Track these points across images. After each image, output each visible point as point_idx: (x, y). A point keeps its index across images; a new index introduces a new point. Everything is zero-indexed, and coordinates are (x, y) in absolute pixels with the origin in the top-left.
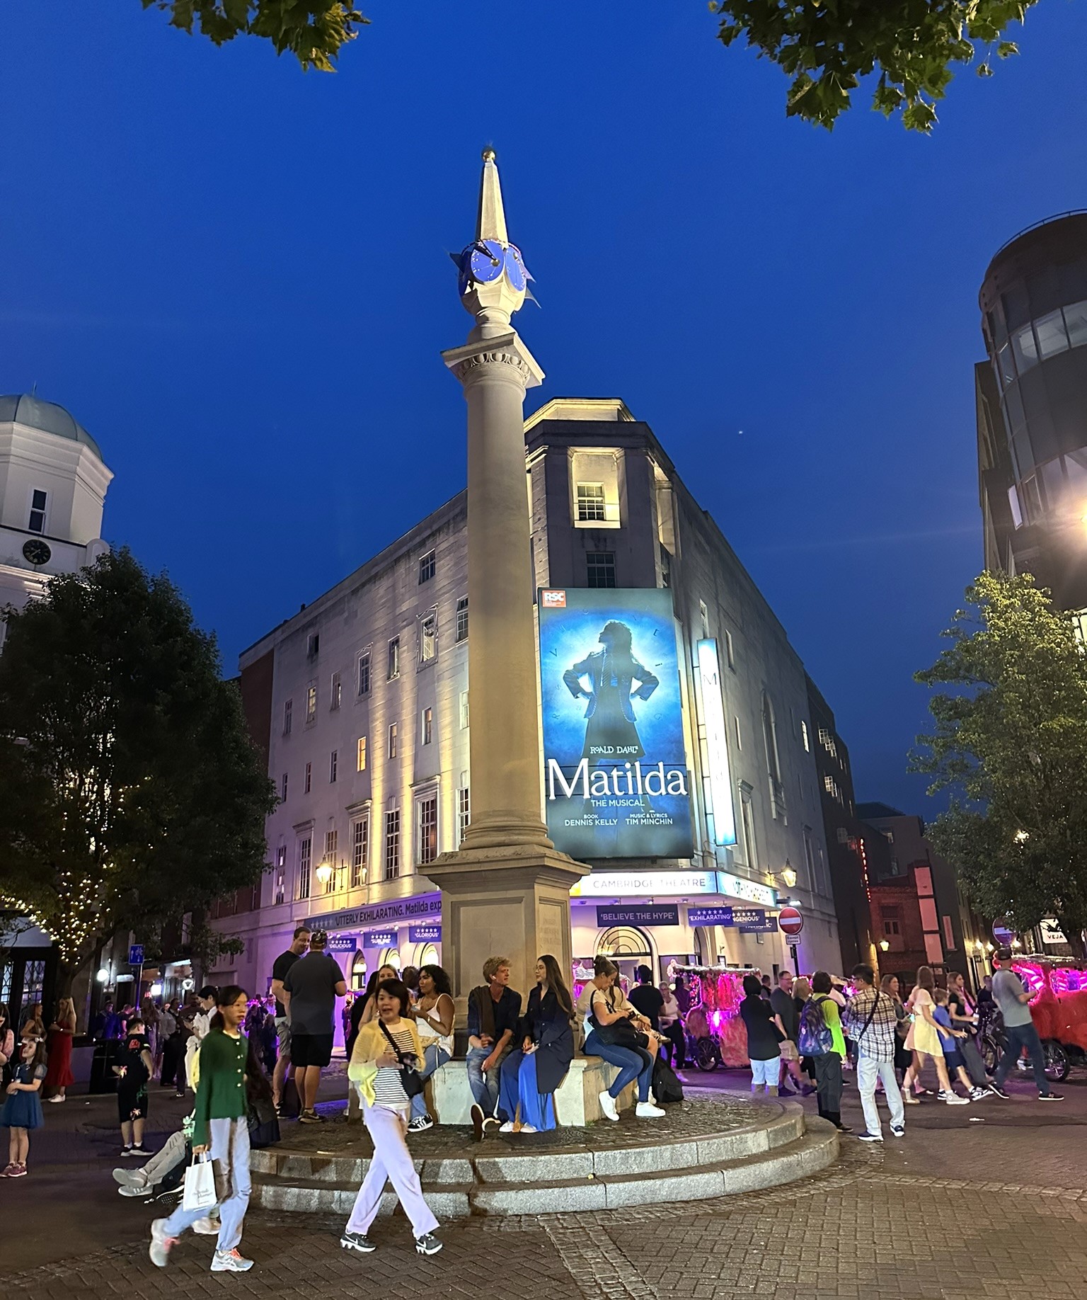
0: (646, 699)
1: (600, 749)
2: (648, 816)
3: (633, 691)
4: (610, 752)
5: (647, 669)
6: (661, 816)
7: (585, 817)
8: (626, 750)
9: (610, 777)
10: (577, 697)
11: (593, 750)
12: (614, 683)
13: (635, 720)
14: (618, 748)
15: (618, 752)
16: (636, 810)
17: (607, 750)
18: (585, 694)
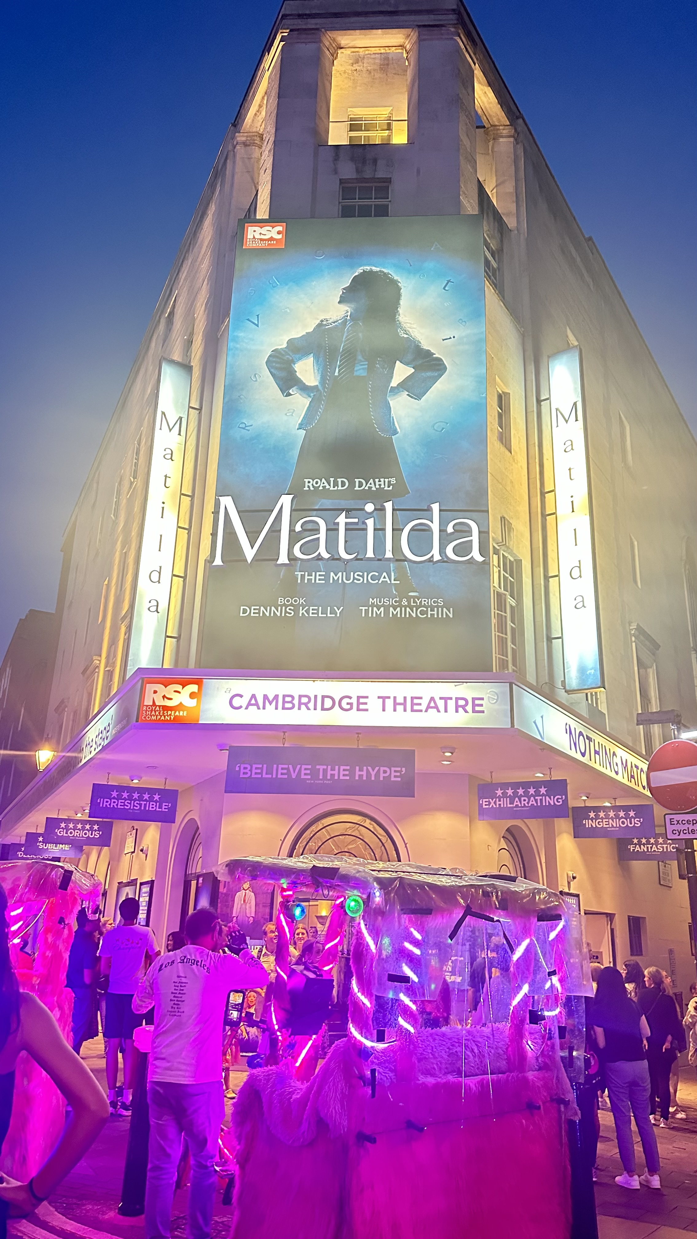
0: (418, 397)
1: (322, 484)
2: (404, 602)
3: (394, 383)
4: (340, 488)
5: (425, 346)
6: (431, 602)
7: (281, 601)
8: (373, 485)
9: (332, 529)
10: (289, 395)
11: (309, 484)
12: (360, 370)
13: (395, 432)
14: (357, 480)
15: (357, 488)
16: (383, 591)
17: (336, 484)
18: (304, 389)
